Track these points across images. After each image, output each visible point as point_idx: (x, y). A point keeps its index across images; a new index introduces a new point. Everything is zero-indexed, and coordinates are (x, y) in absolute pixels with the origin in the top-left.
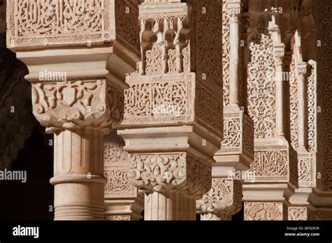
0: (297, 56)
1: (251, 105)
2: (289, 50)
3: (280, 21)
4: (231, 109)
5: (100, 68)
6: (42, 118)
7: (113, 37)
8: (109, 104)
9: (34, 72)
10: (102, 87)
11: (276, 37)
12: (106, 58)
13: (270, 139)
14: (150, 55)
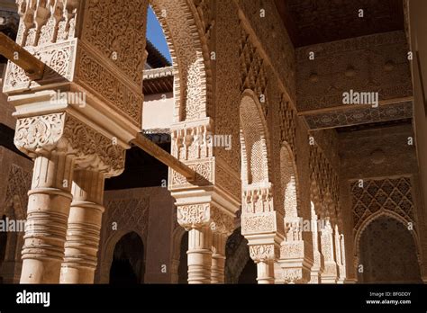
0: (337, 233)
1: (322, 250)
2: (334, 231)
3: (330, 221)
4: (316, 252)
5: (272, 241)
6: (253, 258)
7: (276, 230)
8: (275, 253)
9: (250, 242)
10: (273, 247)
11: (330, 227)
12: (274, 237)
13: (329, 262)
14: (288, 235)
